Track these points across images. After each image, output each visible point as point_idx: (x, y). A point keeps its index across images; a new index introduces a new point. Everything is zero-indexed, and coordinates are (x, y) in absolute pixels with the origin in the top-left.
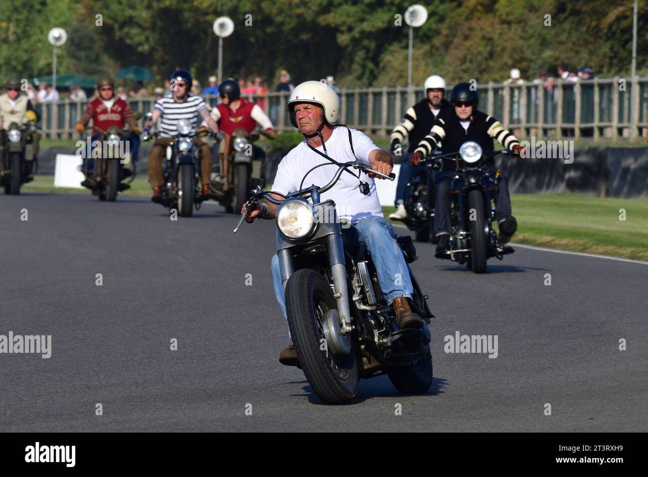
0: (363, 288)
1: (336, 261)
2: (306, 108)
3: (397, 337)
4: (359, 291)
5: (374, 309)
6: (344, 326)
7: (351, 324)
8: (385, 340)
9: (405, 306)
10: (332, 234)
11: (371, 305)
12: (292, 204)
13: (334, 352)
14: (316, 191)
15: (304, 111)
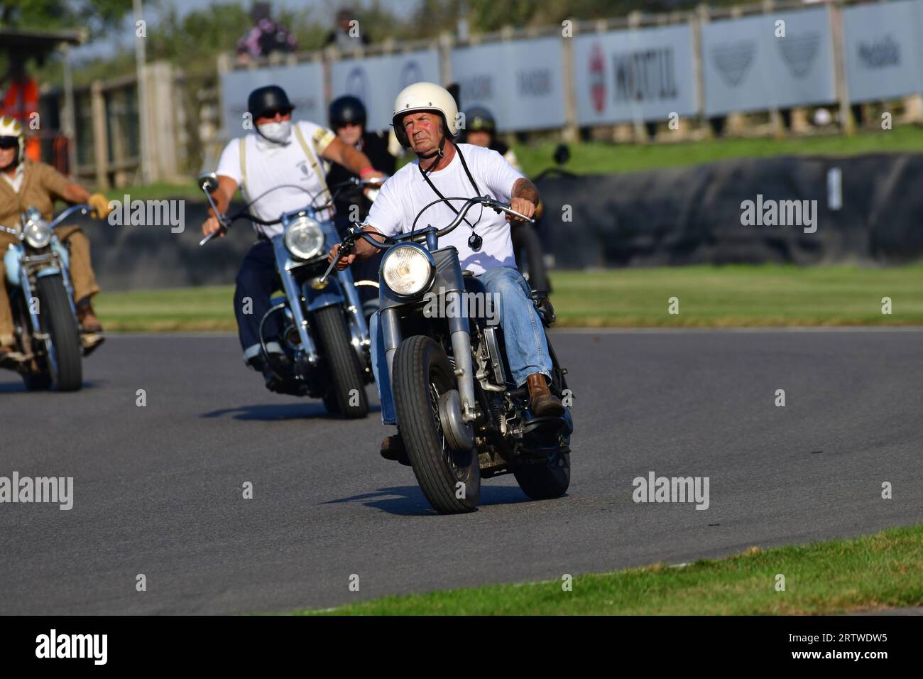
0: (489, 362)
1: (459, 328)
2: (421, 119)
3: (533, 427)
4: (484, 367)
5: (504, 390)
6: (467, 412)
7: (475, 410)
8: (516, 431)
9: (542, 386)
10: (454, 291)
11: (499, 385)
12: (403, 251)
13: (453, 446)
14: (433, 233)
15: (418, 123)
